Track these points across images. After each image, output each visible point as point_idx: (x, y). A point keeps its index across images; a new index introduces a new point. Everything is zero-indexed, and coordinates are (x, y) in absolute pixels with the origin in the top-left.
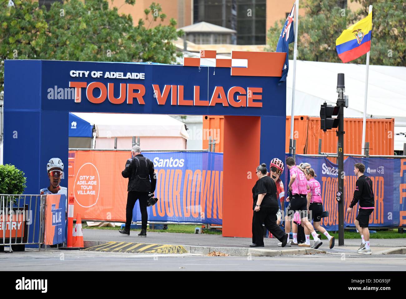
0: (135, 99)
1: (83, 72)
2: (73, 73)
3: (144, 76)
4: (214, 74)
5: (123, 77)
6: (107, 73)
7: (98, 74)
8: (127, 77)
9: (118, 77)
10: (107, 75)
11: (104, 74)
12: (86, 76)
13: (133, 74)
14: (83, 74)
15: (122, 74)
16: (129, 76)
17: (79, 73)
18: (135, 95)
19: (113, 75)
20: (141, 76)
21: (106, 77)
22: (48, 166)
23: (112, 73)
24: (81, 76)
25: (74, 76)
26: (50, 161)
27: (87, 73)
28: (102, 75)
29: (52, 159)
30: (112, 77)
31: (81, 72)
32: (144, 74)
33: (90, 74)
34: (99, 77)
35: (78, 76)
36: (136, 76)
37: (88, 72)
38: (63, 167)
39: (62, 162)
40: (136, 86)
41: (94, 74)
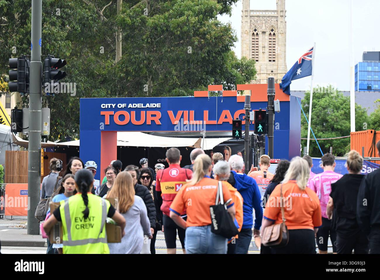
0: (153, 121)
1: (111, 104)
2: (103, 106)
3: (160, 105)
4: (222, 102)
5: (142, 107)
6: (130, 104)
7: (123, 105)
8: (146, 107)
9: (138, 107)
10: (130, 106)
11: (127, 105)
12: (114, 107)
13: (151, 104)
14: (111, 106)
15: (142, 104)
16: (148, 105)
17: (108, 106)
18: (153, 118)
19: (135, 106)
20: (158, 105)
21: (129, 107)
22: (86, 166)
23: (134, 104)
24: (109, 107)
25: (104, 107)
26: (87, 163)
27: (114, 106)
28: (126, 106)
29: (88, 162)
30: (134, 107)
31: (109, 105)
32: (160, 104)
33: (116, 106)
34: (123, 107)
35: (107, 107)
36: (153, 105)
37: (115, 104)
38: (97, 167)
39: (96, 164)
40: (154, 112)
41: (120, 106)
